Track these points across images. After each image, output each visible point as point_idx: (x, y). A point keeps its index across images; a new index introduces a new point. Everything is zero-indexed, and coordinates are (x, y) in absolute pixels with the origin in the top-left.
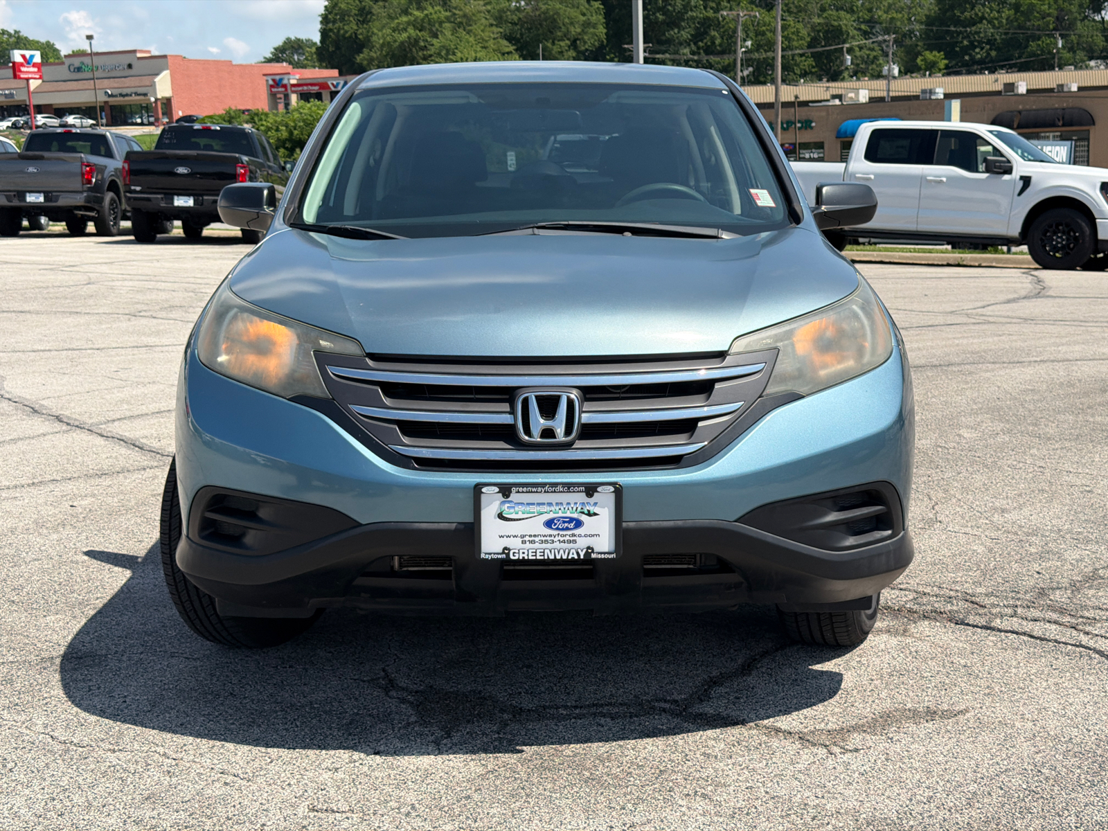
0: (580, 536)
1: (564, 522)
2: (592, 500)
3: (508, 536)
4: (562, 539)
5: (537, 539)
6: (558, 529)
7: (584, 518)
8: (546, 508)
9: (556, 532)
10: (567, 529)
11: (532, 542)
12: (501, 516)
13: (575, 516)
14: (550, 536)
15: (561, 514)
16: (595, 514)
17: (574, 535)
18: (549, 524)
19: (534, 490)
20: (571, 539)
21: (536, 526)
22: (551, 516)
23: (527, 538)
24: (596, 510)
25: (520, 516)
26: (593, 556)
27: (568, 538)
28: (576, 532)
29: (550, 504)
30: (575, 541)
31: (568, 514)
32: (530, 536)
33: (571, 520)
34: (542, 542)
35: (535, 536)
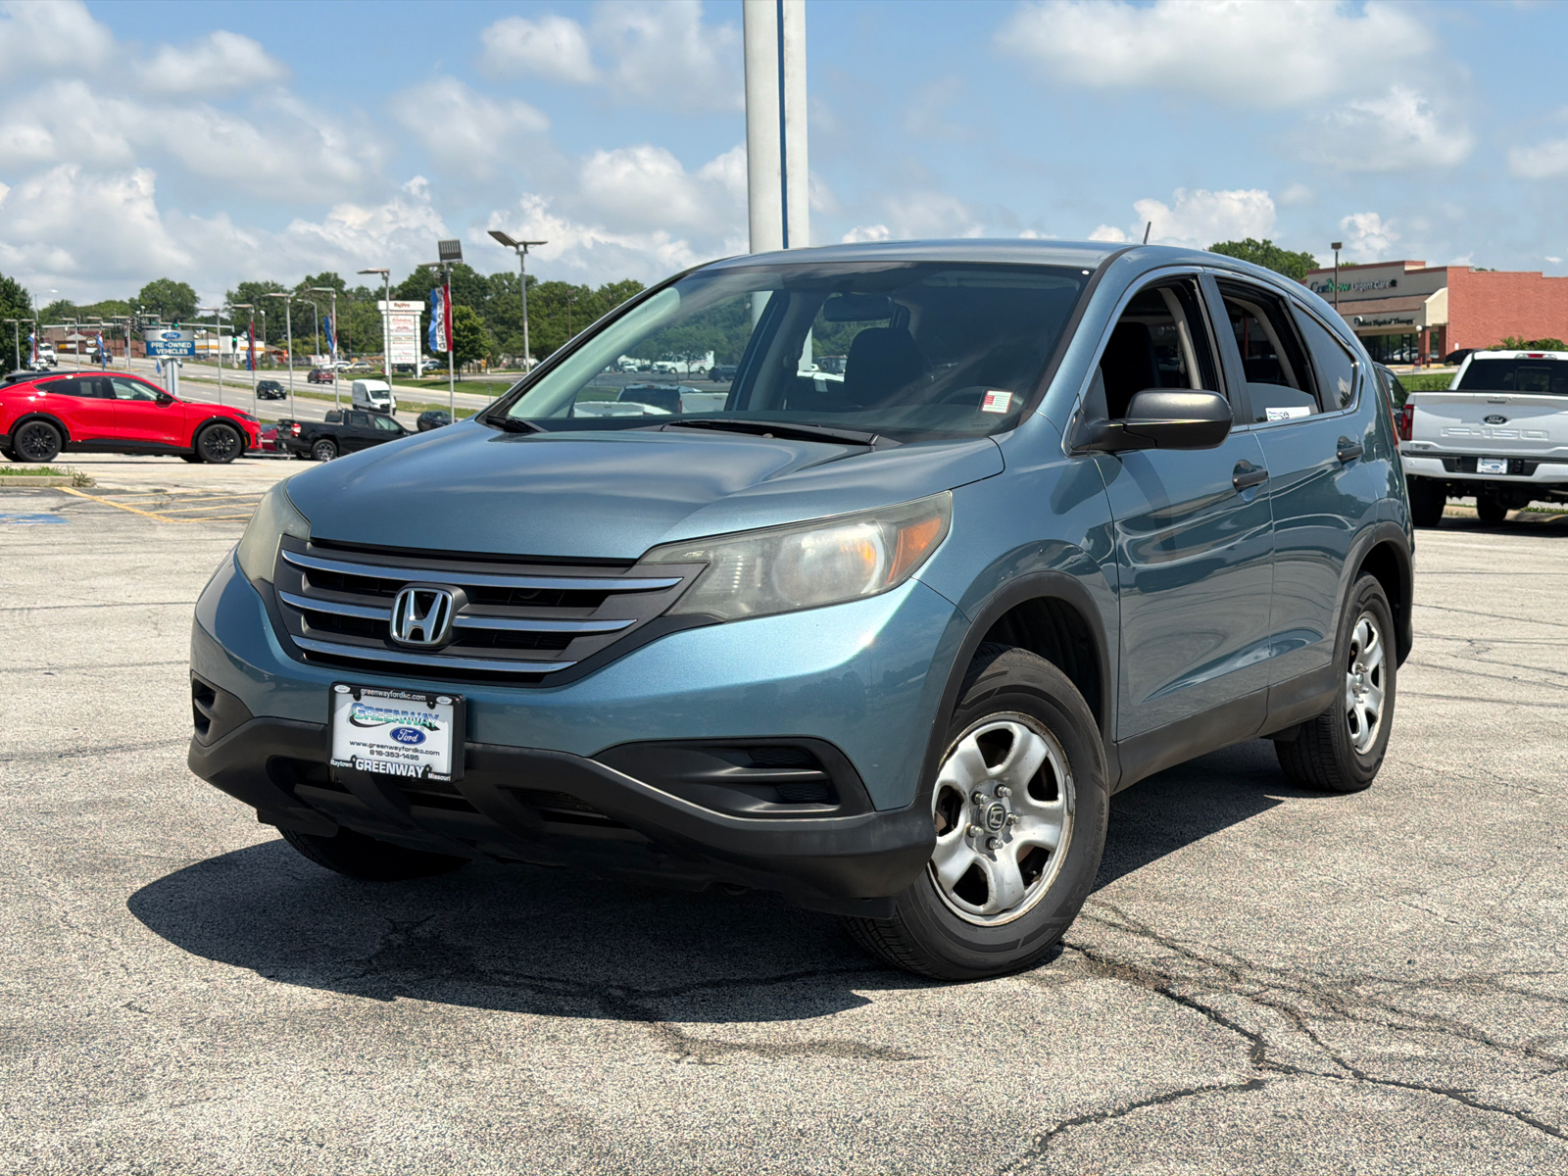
0: (422, 752)
1: (409, 734)
2: (434, 712)
3: (358, 744)
4: (406, 753)
5: (384, 750)
6: (402, 741)
7: (426, 732)
8: (392, 716)
9: (400, 745)
10: (411, 742)
11: (380, 753)
12: (352, 720)
13: (418, 728)
14: (396, 748)
15: (405, 725)
16: (436, 729)
17: (416, 750)
18: (395, 734)
19: (381, 693)
20: (415, 754)
21: (382, 735)
22: (397, 725)
23: (375, 748)
24: (436, 723)
25: (369, 722)
26: (430, 776)
27: (410, 753)
28: (419, 747)
29: (396, 712)
30: (416, 758)
31: (412, 726)
32: (378, 746)
33: (415, 732)
34: (388, 754)
35: (382, 746)
